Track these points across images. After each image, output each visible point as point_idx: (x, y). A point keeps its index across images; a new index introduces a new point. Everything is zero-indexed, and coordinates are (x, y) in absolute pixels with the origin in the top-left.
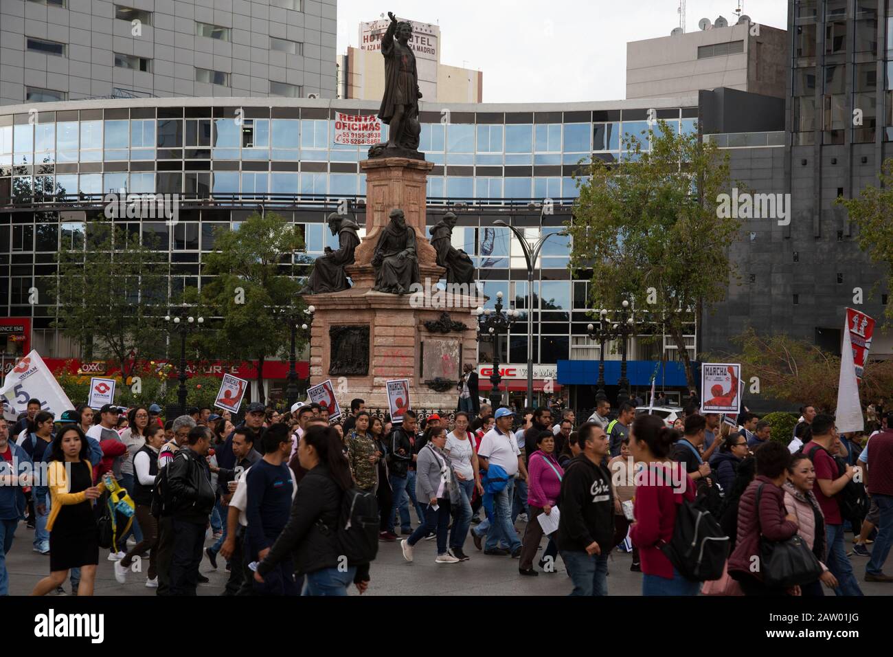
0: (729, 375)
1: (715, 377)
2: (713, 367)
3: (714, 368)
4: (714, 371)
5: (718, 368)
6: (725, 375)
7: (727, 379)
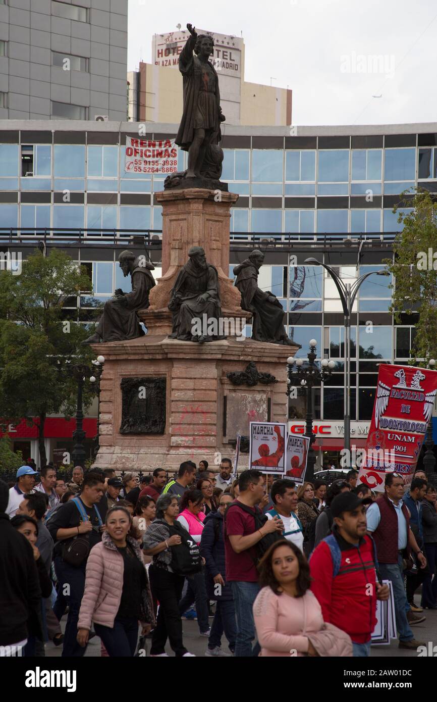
0: (275, 434)
1: (262, 436)
2: (260, 426)
3: (262, 427)
4: (262, 431)
5: (265, 428)
6: (272, 434)
7: (274, 439)
